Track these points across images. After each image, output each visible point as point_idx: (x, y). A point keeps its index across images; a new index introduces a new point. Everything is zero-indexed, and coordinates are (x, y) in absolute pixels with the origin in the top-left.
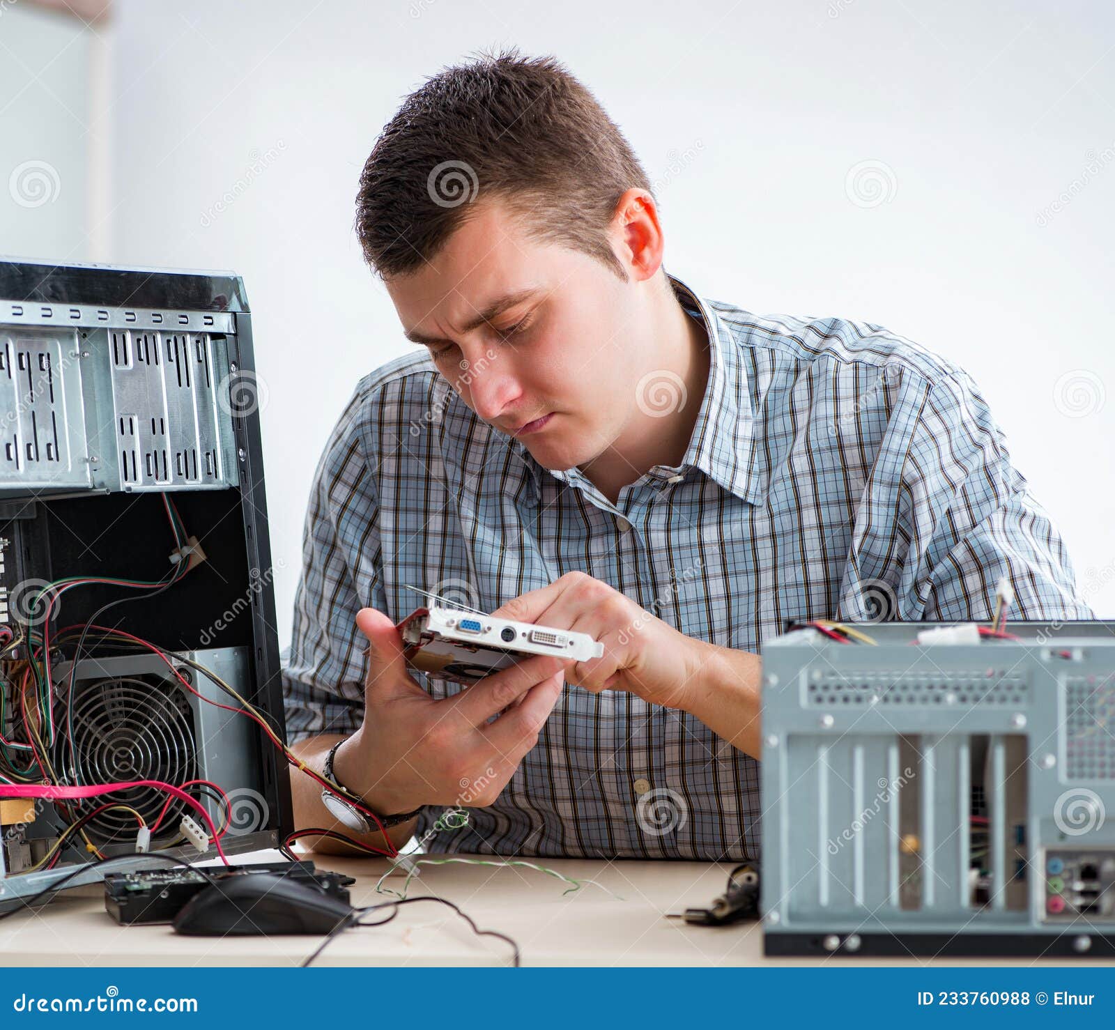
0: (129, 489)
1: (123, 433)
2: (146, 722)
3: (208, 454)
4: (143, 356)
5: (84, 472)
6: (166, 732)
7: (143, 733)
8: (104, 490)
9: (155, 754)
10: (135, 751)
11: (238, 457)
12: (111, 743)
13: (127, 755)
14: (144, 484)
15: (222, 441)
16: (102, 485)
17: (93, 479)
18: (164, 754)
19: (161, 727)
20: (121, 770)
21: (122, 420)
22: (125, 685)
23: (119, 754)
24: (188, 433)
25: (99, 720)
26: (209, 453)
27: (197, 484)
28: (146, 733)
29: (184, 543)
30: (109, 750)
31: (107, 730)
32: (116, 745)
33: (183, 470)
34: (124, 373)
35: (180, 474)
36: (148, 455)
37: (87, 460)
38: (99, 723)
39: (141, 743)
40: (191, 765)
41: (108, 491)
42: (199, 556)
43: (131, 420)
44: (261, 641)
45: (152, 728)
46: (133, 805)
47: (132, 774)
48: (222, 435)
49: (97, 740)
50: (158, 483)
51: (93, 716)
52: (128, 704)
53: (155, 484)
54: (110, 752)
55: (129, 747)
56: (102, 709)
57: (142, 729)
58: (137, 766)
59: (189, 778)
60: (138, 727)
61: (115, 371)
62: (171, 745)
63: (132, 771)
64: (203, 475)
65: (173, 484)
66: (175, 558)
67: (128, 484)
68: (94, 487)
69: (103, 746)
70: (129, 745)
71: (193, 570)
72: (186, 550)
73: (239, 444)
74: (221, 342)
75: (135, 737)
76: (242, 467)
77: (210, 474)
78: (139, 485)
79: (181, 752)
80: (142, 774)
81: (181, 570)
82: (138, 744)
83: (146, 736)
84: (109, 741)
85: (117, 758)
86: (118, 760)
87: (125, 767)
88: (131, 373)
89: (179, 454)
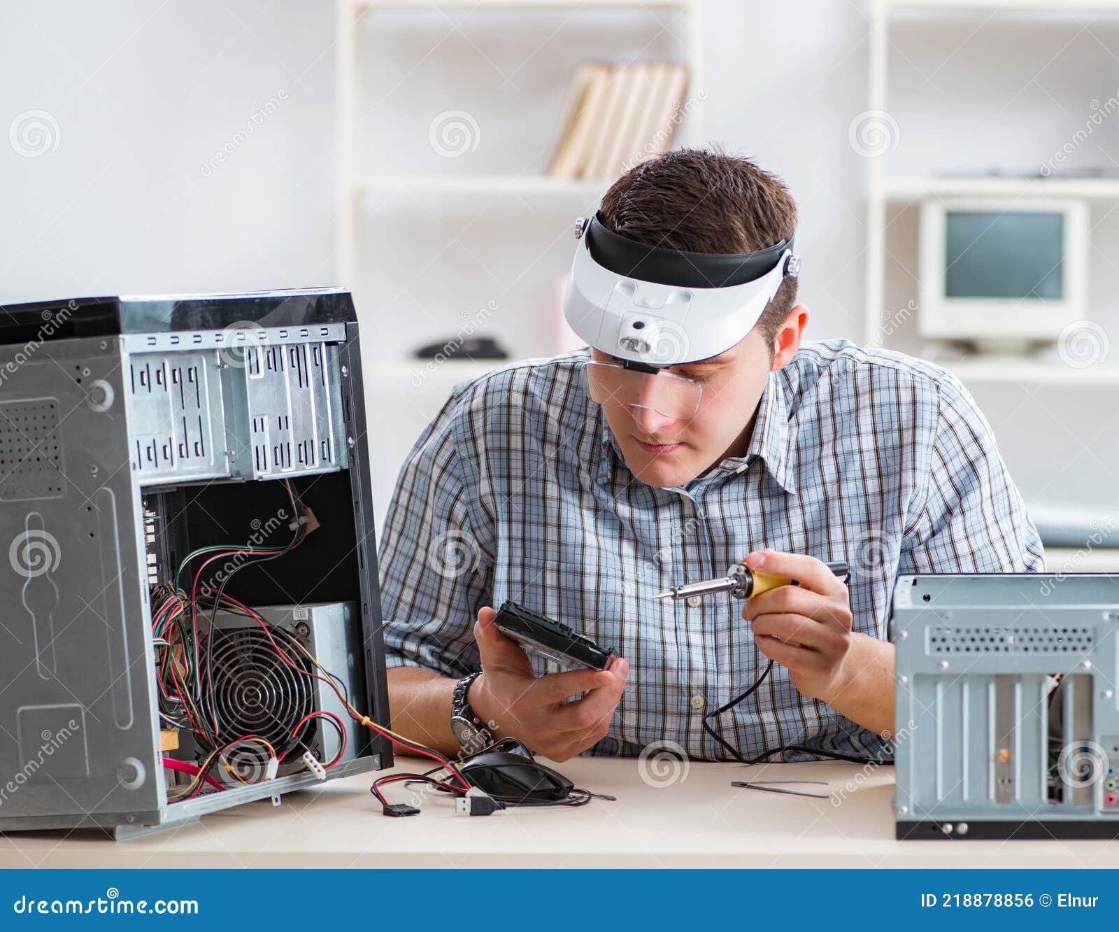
0: (261, 478)
1: (256, 431)
2: (271, 666)
3: (323, 443)
4: (272, 365)
5: (224, 462)
6: (287, 673)
7: (268, 675)
8: (241, 478)
9: (278, 693)
10: (262, 690)
11: (348, 444)
12: (242, 683)
13: (255, 692)
14: (273, 472)
15: (334, 431)
16: (238, 474)
17: (231, 469)
18: (286, 692)
19: (282, 669)
20: (249, 705)
21: (255, 420)
22: (253, 635)
23: (248, 693)
24: (307, 428)
25: (231, 664)
26: (325, 442)
27: (315, 468)
28: (271, 674)
29: (301, 514)
30: (240, 688)
31: (237, 672)
32: (246, 685)
33: (303, 458)
34: (257, 381)
35: (301, 461)
36: (276, 448)
37: (226, 454)
38: (232, 666)
39: (266, 683)
40: (308, 702)
41: (243, 479)
42: (314, 525)
43: (262, 420)
44: (366, 597)
45: (276, 671)
46: (260, 734)
47: (259, 708)
48: (334, 426)
49: (229, 680)
50: (283, 470)
51: (227, 660)
52: (256, 651)
53: (281, 472)
54: (241, 691)
55: (257, 687)
56: (234, 655)
57: (268, 672)
58: (263, 702)
59: (307, 713)
60: (265, 670)
61: (250, 380)
62: (292, 686)
63: (259, 706)
64: (320, 460)
65: (296, 470)
66: (294, 526)
67: (260, 473)
68: (232, 476)
69: (235, 685)
70: (257, 685)
71: (308, 535)
72: (303, 520)
73: (349, 434)
74: (334, 348)
75: (261, 679)
76: (351, 452)
77: (324, 459)
78: (267, 473)
79: (300, 690)
80: (267, 708)
81: (298, 536)
82: (264, 684)
83: (271, 677)
84: (240, 682)
85: (246, 694)
86: (247, 697)
87: (253, 703)
88: (262, 380)
89: (300, 445)
